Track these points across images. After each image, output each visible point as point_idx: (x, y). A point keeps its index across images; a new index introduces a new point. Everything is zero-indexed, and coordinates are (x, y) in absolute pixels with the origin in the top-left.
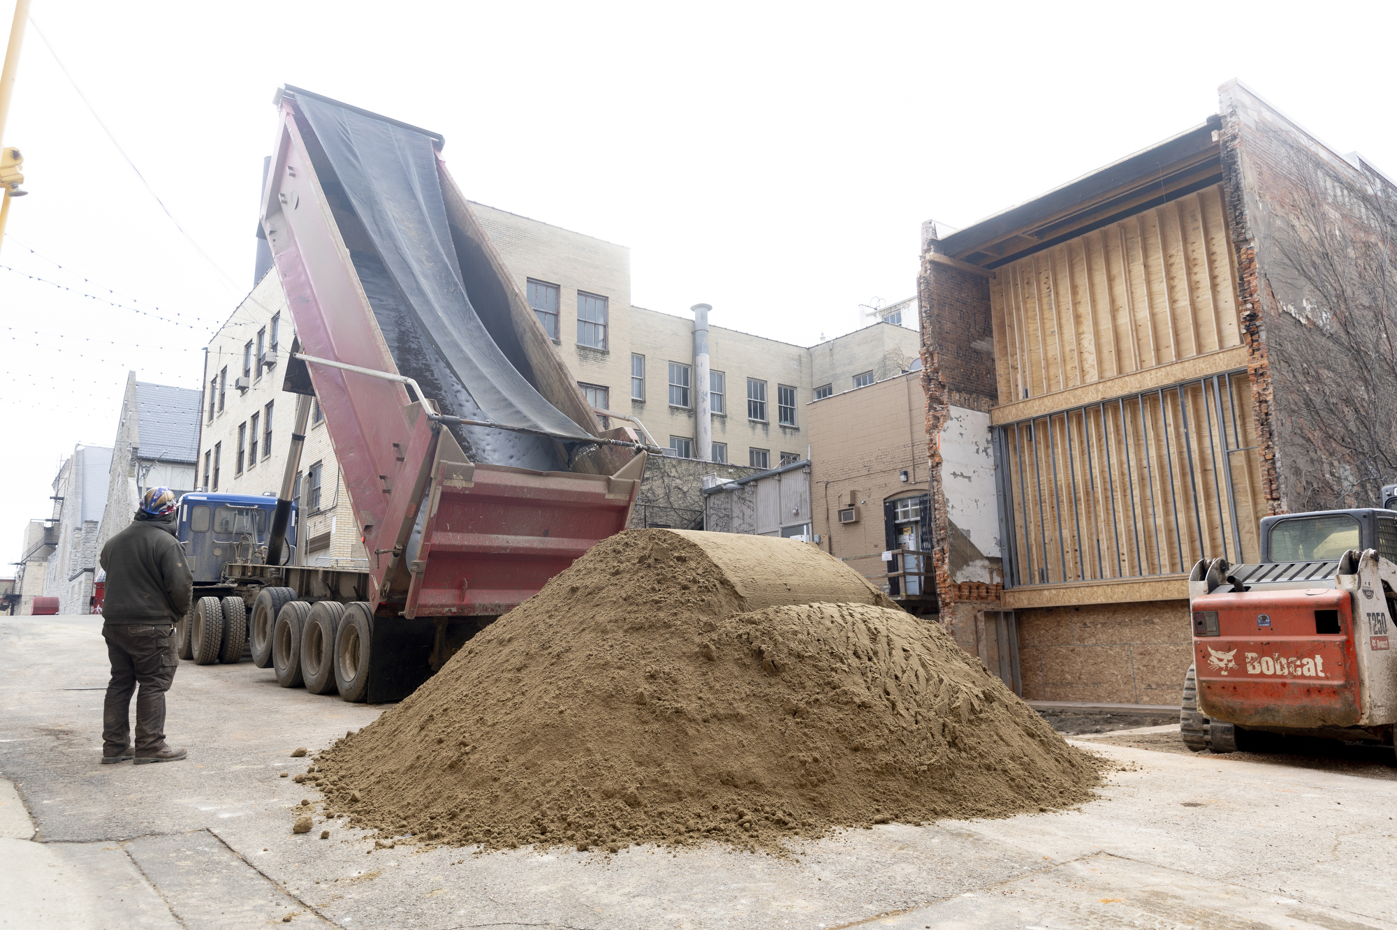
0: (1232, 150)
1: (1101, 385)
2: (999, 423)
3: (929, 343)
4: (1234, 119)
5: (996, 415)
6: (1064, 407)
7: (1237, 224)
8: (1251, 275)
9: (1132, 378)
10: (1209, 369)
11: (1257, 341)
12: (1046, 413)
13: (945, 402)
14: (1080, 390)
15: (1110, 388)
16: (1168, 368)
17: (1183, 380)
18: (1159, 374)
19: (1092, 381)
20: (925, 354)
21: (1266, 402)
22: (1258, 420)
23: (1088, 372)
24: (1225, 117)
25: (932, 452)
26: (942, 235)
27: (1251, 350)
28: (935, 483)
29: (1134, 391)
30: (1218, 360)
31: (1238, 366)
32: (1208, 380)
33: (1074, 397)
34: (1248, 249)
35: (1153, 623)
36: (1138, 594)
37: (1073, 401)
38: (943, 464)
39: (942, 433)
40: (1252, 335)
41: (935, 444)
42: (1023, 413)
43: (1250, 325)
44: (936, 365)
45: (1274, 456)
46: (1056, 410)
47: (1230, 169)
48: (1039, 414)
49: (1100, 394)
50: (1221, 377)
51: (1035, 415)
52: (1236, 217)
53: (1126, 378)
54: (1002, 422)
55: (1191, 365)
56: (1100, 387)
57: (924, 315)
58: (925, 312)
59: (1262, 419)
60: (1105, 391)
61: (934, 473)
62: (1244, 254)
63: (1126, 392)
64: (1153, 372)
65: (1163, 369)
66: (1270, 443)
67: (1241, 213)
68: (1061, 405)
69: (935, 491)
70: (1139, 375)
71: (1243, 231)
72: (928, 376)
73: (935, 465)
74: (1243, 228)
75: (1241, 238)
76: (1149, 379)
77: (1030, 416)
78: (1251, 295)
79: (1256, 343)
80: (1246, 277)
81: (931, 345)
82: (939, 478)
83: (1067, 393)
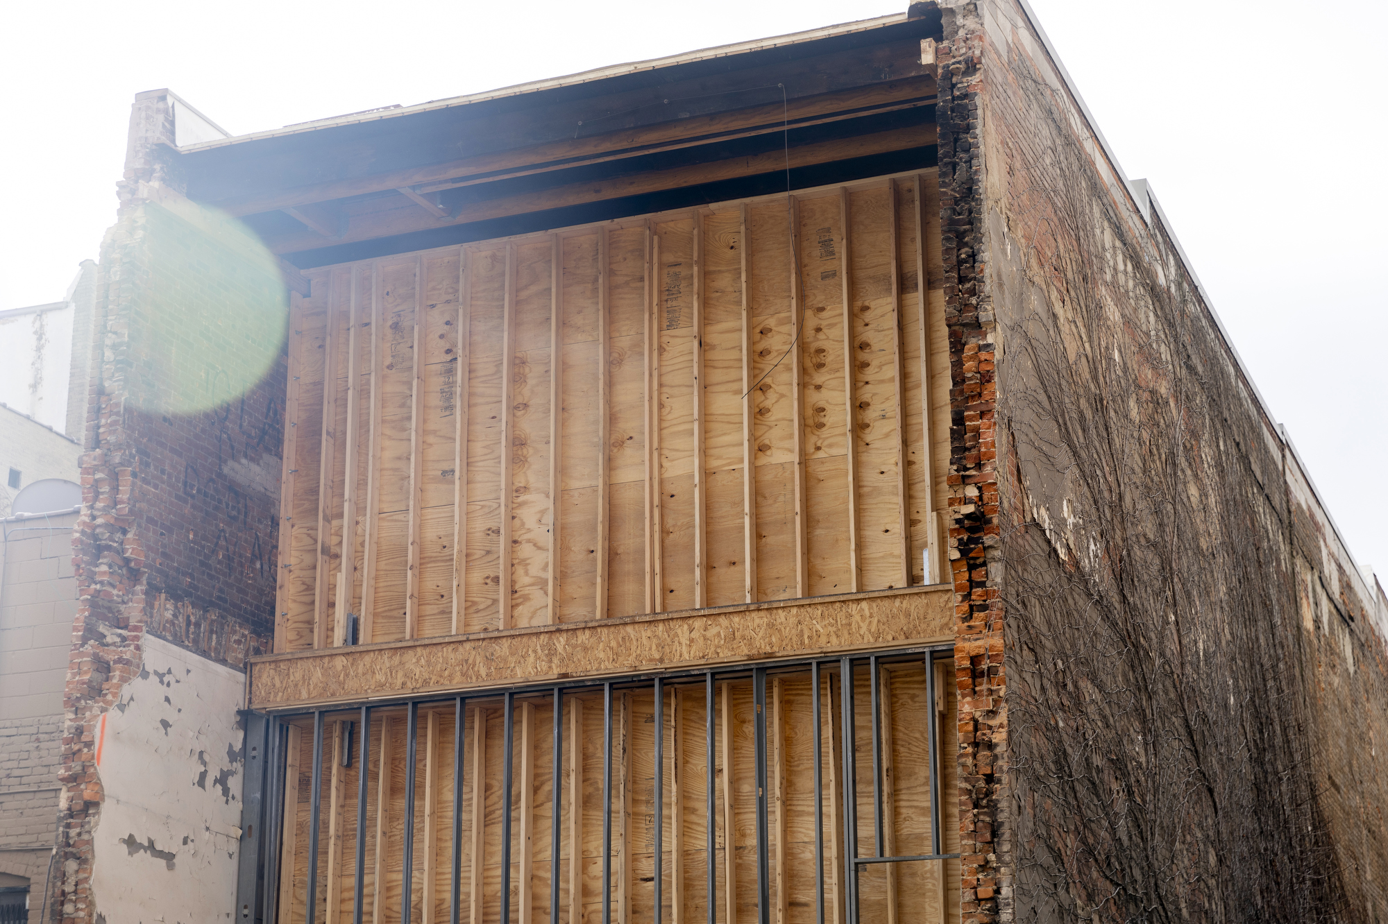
0: (966, 96)
1: (562, 639)
2: (271, 706)
3: (112, 439)
4: (971, 23)
5: (265, 678)
6: (457, 684)
7: (962, 280)
8: (982, 415)
9: (645, 632)
10: (834, 640)
11: (982, 584)
12: (407, 693)
13: (132, 622)
14: (506, 643)
15: (585, 649)
16: (736, 619)
17: (770, 655)
18: (713, 631)
19: (535, 623)
20: (95, 469)
21: (990, 746)
22: (969, 792)
23: (526, 598)
24: (951, 12)
25: (76, 767)
26: (189, 137)
27: (966, 607)
28: (72, 866)
29: (646, 667)
30: (858, 618)
31: (901, 641)
32: (827, 664)
33: (489, 660)
34: (980, 348)
37: (483, 672)
38: (106, 807)
39: (113, 713)
40: (971, 568)
41: (89, 744)
42: (342, 684)
43: (970, 540)
44: (124, 508)
45: (998, 891)
46: (433, 689)
47: (956, 140)
48: (387, 695)
49: (556, 661)
50: (858, 662)
51: (374, 697)
52: (960, 262)
53: (629, 629)
54: (279, 702)
55: (793, 620)
56: (561, 642)
57: (109, 354)
58: (114, 347)
59: (978, 791)
60: (570, 657)
61: (73, 832)
62: (971, 358)
63: (622, 666)
64: (698, 624)
65: (723, 621)
66: (992, 857)
67: (973, 256)
68: (451, 677)
69: (69, 888)
70: (661, 627)
71: (974, 301)
72: (95, 537)
73: (78, 805)
74: (973, 292)
75: (968, 316)
76: (685, 641)
77: (361, 697)
78: (979, 466)
79: (979, 591)
80: (971, 419)
81: (119, 446)
82: (84, 848)
83: (468, 646)
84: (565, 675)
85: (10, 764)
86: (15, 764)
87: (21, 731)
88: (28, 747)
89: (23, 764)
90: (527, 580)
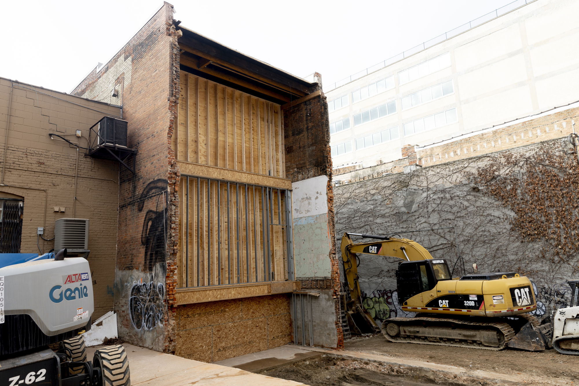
1: (222, 170)
6: (201, 175)
9: (238, 174)
12: (190, 174)
16: (252, 175)
17: (258, 184)
29: (238, 181)
33: (208, 171)
35: (225, 311)
36: (230, 295)
55: (261, 178)
63: (233, 179)
68: (199, 173)
82: (177, 203)
83: (203, 167)
84: (223, 179)
85: (14, 160)
86: (17, 160)
87: (18, 150)
88: (22, 156)
89: (20, 160)
90: (201, 154)
